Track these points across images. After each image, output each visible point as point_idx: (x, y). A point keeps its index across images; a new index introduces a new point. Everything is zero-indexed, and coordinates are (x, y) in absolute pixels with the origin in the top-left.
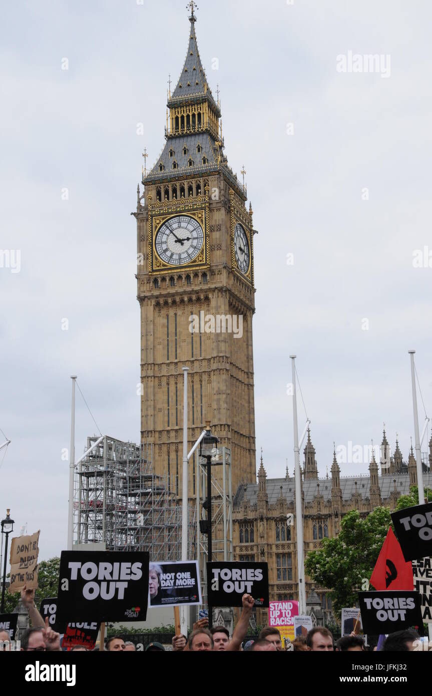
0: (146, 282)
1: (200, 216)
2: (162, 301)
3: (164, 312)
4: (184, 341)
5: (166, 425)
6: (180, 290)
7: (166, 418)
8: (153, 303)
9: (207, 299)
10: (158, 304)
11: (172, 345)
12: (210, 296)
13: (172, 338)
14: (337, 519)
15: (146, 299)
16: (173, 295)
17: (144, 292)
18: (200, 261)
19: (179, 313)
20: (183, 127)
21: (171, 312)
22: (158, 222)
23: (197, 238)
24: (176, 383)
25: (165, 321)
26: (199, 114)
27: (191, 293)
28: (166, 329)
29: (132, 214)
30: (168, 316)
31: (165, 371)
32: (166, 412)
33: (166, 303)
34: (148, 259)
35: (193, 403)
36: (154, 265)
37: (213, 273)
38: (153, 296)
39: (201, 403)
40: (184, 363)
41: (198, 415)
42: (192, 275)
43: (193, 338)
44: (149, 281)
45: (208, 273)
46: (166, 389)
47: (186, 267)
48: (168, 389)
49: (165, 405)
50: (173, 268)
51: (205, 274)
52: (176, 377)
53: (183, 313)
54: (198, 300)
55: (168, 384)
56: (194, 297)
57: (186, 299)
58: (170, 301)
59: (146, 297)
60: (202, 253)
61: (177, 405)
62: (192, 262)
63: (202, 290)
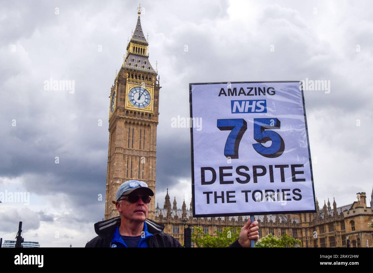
0: (122, 111)
1: (150, 90)
2: (128, 121)
3: (128, 126)
4: (136, 141)
5: (126, 176)
6: (138, 119)
7: (126, 174)
8: (124, 121)
9: (149, 126)
10: (126, 123)
11: (131, 142)
12: (151, 125)
13: (131, 138)
15: (121, 119)
16: (134, 120)
17: (121, 115)
18: (149, 109)
19: (135, 128)
20: (136, 51)
21: (132, 127)
22: (130, 87)
23: (147, 99)
24: (132, 159)
25: (128, 130)
26: (144, 49)
27: (142, 121)
28: (128, 134)
30: (129, 129)
31: (127, 152)
32: (126, 171)
33: (130, 123)
34: (125, 101)
35: (139, 169)
36: (128, 105)
37: (153, 116)
38: (125, 118)
39: (143, 170)
40: (136, 150)
41: (141, 175)
42: (144, 114)
43: (140, 141)
44: (124, 111)
45: (152, 115)
46: (127, 161)
47: (142, 110)
48: (128, 161)
49: (126, 168)
50: (135, 108)
51: (150, 115)
52: (132, 156)
53: (137, 129)
54: (145, 125)
55: (128, 159)
56: (143, 124)
57: (140, 123)
58: (132, 122)
59: (122, 117)
60: (150, 106)
61: (131, 168)
62: (145, 108)
63: (147, 121)
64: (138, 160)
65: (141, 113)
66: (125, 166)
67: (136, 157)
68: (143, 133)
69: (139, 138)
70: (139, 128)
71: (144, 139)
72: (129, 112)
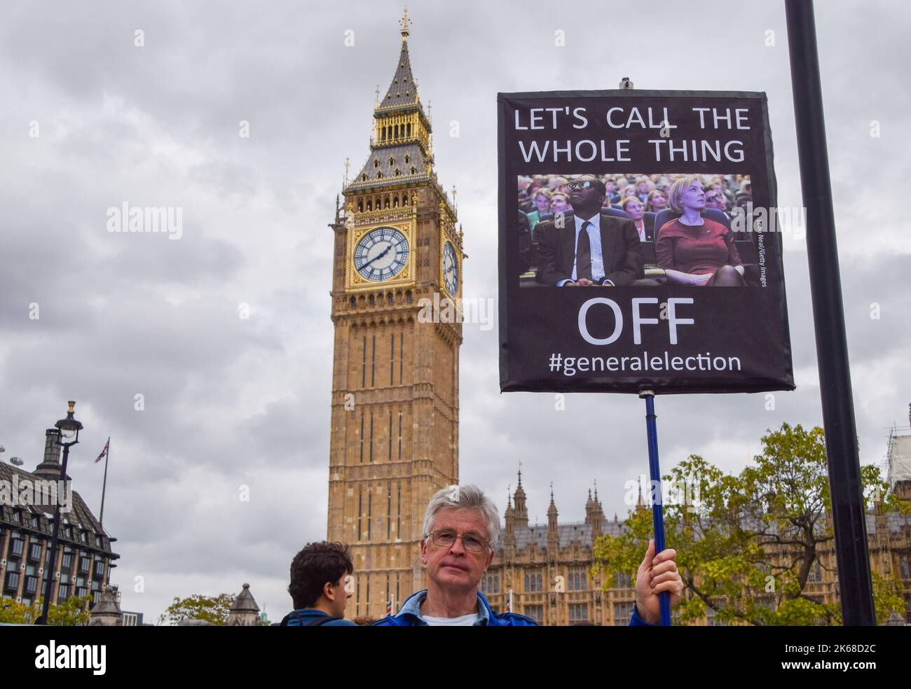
0: (342, 300)
1: (406, 228)
2: (359, 322)
3: (361, 334)
4: (383, 366)
5: (359, 460)
6: (381, 309)
7: (359, 453)
8: (350, 323)
9: (410, 320)
10: (354, 325)
11: (368, 371)
12: (414, 316)
13: (369, 362)
14: (553, 569)
15: (341, 319)
16: (372, 315)
17: (339, 311)
18: (405, 277)
19: (378, 335)
20: (390, 137)
21: (369, 335)
22: (358, 234)
23: (401, 253)
24: (372, 414)
25: (362, 344)
26: (409, 125)
27: (391, 313)
28: (362, 353)
29: (329, 225)
30: (364, 338)
31: (360, 400)
32: (359, 446)
33: (364, 324)
34: (345, 274)
35: (391, 436)
36: (352, 282)
37: (418, 292)
38: (349, 316)
39: (400, 436)
40: (381, 390)
41: (395, 450)
42: (394, 293)
43: (392, 363)
44: (345, 299)
45: (413, 290)
46: (360, 420)
47: (388, 284)
48: (363, 420)
49: (358, 438)
50: (373, 285)
51: (409, 293)
52: (372, 406)
53: (383, 335)
54: (401, 321)
55: (362, 415)
56: (396, 318)
57: (386, 319)
58: (368, 321)
59: (342, 316)
60: (407, 268)
61: (372, 438)
62: (395, 279)
63: (405, 310)
64: (388, 412)
65: (385, 294)
66: (355, 435)
67: (382, 405)
68: (397, 341)
69: (390, 356)
70: (389, 331)
71: (402, 358)
72: (357, 297)
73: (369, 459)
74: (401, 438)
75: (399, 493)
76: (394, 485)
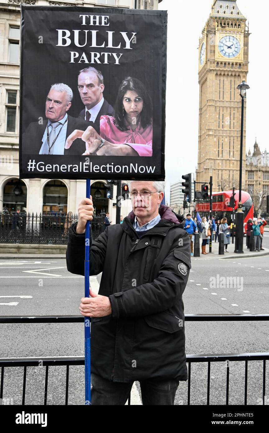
0: (212, 63)
1: (239, 38)
2: (219, 73)
3: (218, 78)
4: (227, 92)
5: (218, 127)
6: (228, 69)
7: (218, 125)
8: (215, 73)
9: (239, 76)
10: (217, 74)
11: (222, 93)
12: (241, 74)
13: (222, 90)
15: (212, 71)
16: (225, 71)
17: (211, 67)
18: (239, 58)
19: (225, 79)
21: (222, 78)
22: (220, 36)
23: (237, 48)
24: (223, 110)
25: (219, 82)
27: (232, 71)
28: (219, 86)
30: (220, 80)
31: (218, 104)
32: (218, 122)
33: (220, 74)
34: (215, 53)
35: (230, 120)
36: (218, 56)
37: (243, 65)
38: (215, 70)
39: (234, 120)
40: (227, 102)
41: (232, 125)
42: (234, 64)
43: (231, 92)
44: (214, 63)
45: (242, 64)
46: (218, 112)
47: (232, 60)
48: (219, 112)
49: (218, 119)
50: (226, 59)
51: (240, 65)
52: (223, 107)
53: (227, 80)
54: (235, 75)
55: (219, 110)
56: (233, 74)
57: (230, 74)
58: (223, 73)
59: (213, 70)
60: (240, 55)
61: (223, 119)
62: (235, 58)
63: (237, 71)
64: (229, 110)
65: (231, 63)
66: (217, 118)
67: (227, 107)
68: (233, 83)
69: (230, 88)
70: (229, 79)
71: (234, 90)
72: (220, 63)
73: (222, 127)
74: (234, 121)
75: (234, 142)
76: (232, 138)
